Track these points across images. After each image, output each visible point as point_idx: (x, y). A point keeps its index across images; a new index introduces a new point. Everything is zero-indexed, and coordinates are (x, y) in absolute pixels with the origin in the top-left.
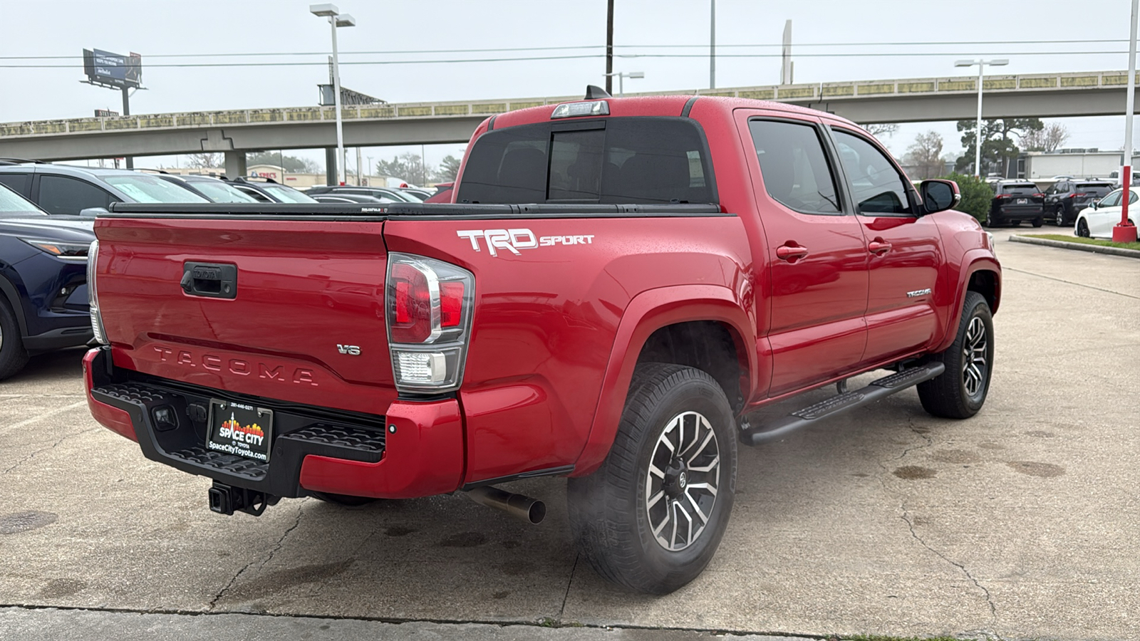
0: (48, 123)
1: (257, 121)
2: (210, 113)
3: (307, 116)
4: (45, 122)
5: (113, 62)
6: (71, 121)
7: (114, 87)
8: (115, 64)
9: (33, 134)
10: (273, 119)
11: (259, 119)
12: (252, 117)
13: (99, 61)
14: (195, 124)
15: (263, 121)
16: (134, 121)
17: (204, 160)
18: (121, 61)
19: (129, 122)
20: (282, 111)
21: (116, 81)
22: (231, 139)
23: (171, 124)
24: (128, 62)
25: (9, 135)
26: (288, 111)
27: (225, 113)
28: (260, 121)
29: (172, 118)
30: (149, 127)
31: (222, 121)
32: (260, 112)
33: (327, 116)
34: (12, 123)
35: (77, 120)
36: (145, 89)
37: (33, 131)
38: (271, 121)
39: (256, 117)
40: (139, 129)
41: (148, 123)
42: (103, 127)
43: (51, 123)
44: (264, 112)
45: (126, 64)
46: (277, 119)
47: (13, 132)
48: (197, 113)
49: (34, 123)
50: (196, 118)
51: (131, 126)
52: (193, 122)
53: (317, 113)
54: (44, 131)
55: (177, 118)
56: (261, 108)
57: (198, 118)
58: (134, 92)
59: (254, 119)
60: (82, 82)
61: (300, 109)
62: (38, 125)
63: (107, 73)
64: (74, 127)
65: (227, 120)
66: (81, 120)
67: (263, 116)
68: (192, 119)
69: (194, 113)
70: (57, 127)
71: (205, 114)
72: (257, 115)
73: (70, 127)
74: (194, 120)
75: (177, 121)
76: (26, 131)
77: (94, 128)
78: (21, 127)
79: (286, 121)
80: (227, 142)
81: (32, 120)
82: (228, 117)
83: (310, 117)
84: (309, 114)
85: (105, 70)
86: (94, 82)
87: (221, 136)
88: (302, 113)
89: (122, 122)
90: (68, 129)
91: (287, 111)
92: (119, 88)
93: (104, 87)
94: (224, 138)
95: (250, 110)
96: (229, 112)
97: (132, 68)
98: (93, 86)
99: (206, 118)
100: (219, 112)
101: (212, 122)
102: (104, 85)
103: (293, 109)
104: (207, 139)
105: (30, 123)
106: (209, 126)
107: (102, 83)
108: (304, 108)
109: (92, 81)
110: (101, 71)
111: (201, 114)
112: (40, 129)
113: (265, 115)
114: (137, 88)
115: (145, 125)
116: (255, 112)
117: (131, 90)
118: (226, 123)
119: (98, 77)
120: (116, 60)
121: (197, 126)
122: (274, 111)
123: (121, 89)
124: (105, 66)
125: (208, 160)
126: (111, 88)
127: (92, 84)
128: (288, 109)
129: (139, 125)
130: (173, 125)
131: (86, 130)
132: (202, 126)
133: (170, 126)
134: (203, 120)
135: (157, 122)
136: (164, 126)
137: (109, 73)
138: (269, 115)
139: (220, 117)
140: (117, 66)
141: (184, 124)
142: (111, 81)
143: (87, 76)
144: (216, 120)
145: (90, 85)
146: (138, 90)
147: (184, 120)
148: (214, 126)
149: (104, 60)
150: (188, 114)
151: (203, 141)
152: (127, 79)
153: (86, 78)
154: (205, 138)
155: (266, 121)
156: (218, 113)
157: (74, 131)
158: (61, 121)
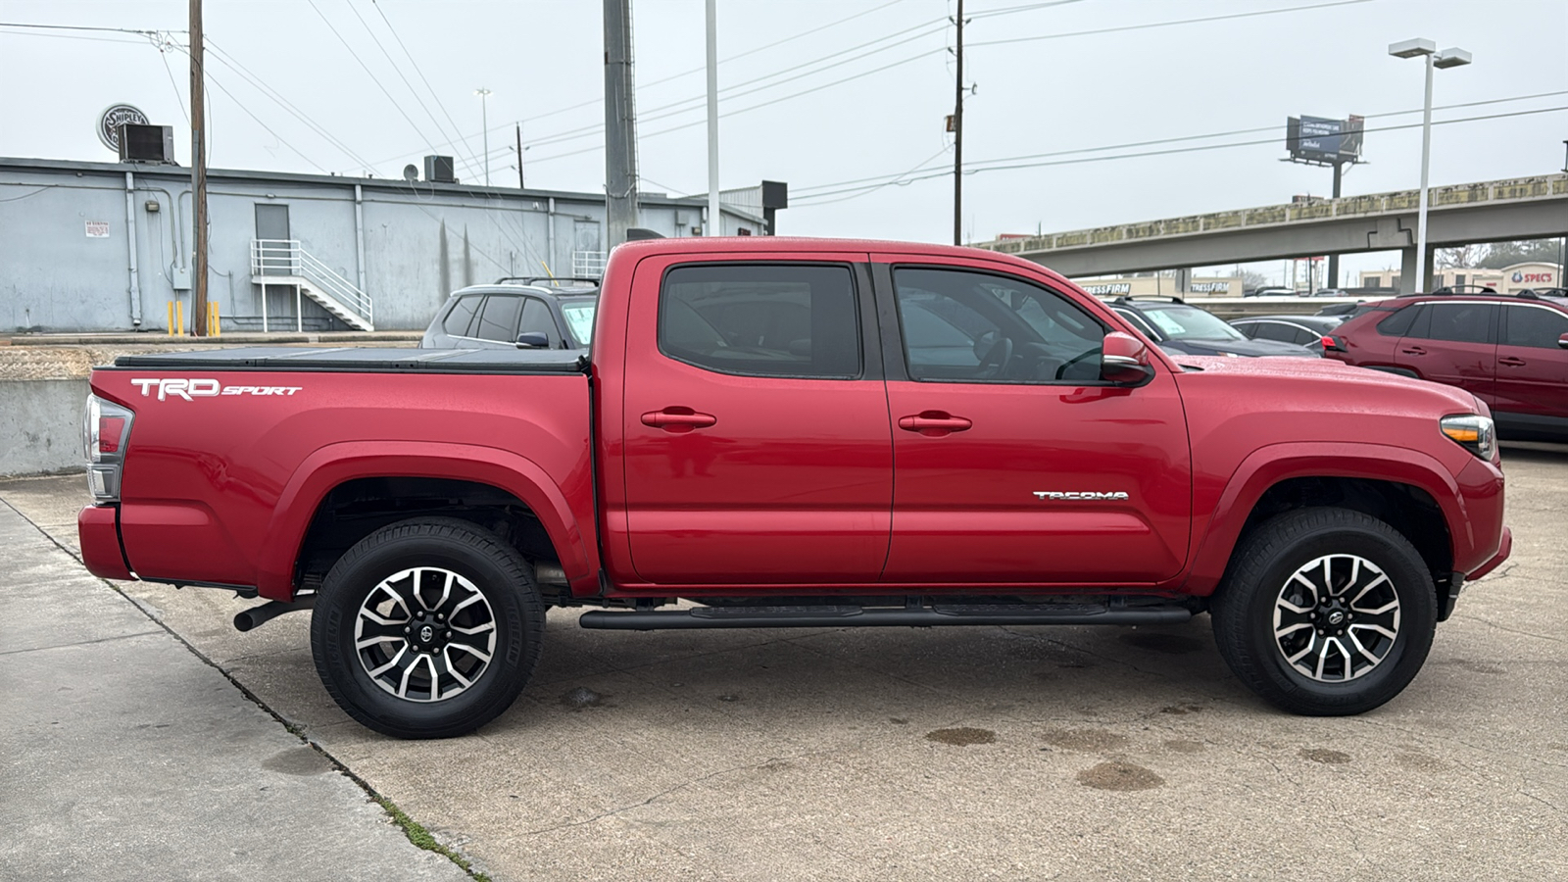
0: (1181, 220)
1: (1448, 203)
2: (1382, 196)
3: (1526, 191)
4: (1177, 220)
5: (1324, 130)
6: (1207, 217)
7: (1323, 163)
8: (1327, 133)
9: (1163, 235)
10: (1472, 198)
11: (1451, 201)
12: (1441, 198)
13: (1306, 131)
14: (1361, 212)
15: (1457, 202)
16: (1282, 213)
17: (1456, 257)
18: (1336, 128)
19: (1276, 214)
20: (1486, 186)
21: (1326, 155)
22: (1410, 230)
23: (1329, 213)
24: (1345, 128)
25: (1136, 237)
26: (1498, 185)
27: (1403, 195)
28: (1453, 203)
29: (1330, 205)
30: (1300, 218)
31: (1398, 205)
32: (1454, 190)
33: (1558, 188)
34: (1140, 224)
35: (1214, 215)
36: (1365, 163)
37: (1163, 232)
38: (1469, 202)
39: (1447, 199)
40: (1287, 223)
41: (1300, 213)
42: (1243, 222)
43: (1184, 220)
44: (1460, 189)
45: (1342, 131)
46: (1479, 199)
47: (1141, 234)
48: (1365, 197)
49: (1165, 221)
50: (1363, 204)
51: (1277, 219)
52: (1357, 210)
53: (1543, 185)
54: (1174, 230)
55: (1338, 205)
56: (1456, 184)
57: (1365, 204)
58: (1350, 168)
59: (1445, 201)
60: (1282, 160)
61: (1516, 182)
62: (1171, 224)
63: (1316, 145)
64: (1209, 224)
65: (1405, 204)
66: (1219, 214)
67: (1457, 196)
68: (1358, 205)
69: (1360, 198)
70: (1190, 224)
71: (1376, 198)
72: (1449, 194)
73: (1205, 224)
74: (1360, 207)
75: (1337, 209)
76: (1155, 232)
77: (1233, 223)
78: (1150, 227)
79: (1491, 200)
80: (1405, 235)
81: (1163, 218)
82: (1407, 199)
83: (1530, 191)
84: (1530, 187)
85: (1313, 142)
86: (1297, 159)
87: (1396, 229)
88: (1518, 188)
89: (1267, 215)
90: (1202, 227)
91: (1495, 185)
92: (1330, 164)
93: (1311, 164)
94: (1401, 230)
95: (1439, 188)
96: (1409, 193)
97: (1350, 135)
98: (1296, 165)
99: (1377, 204)
100: (1395, 194)
101: (1384, 208)
102: (1310, 161)
103: (1503, 183)
104: (1375, 233)
105: (1160, 222)
106: (1379, 213)
107: (1308, 159)
108: (1522, 179)
109: (1295, 158)
110: (1307, 144)
111: (1370, 198)
112: (1172, 228)
113: (1460, 194)
114: (1354, 163)
115: (1295, 217)
116: (1447, 190)
117: (1345, 166)
118: (1403, 208)
119: (1303, 152)
120: (1328, 127)
121: (1362, 215)
122: (1475, 187)
123: (1333, 165)
124: (1312, 137)
125: (1459, 256)
126: (1320, 165)
127: (1295, 162)
128: (1497, 182)
129: (1288, 217)
130: (1330, 216)
131: (1223, 227)
132: (1370, 214)
133: (1327, 216)
134: (1372, 205)
135: (1310, 212)
136: (1319, 217)
137: (1318, 146)
138: (1466, 194)
139: (1396, 200)
140: (1330, 135)
141: (1346, 213)
142: (1319, 157)
143: (1289, 152)
144: (1391, 205)
145: (1292, 163)
146: (1356, 165)
147: (1346, 207)
148: (1386, 213)
149: (1312, 128)
150: (1353, 199)
151: (1371, 235)
152: (1341, 152)
153: (1288, 154)
154: (1374, 230)
155: (1462, 202)
156: (1393, 195)
157: (1209, 229)
158: (1195, 217)
